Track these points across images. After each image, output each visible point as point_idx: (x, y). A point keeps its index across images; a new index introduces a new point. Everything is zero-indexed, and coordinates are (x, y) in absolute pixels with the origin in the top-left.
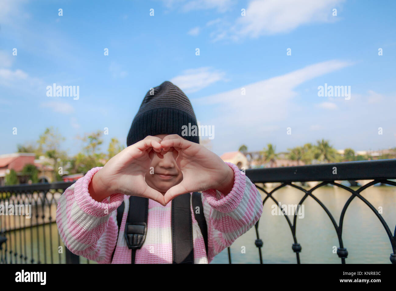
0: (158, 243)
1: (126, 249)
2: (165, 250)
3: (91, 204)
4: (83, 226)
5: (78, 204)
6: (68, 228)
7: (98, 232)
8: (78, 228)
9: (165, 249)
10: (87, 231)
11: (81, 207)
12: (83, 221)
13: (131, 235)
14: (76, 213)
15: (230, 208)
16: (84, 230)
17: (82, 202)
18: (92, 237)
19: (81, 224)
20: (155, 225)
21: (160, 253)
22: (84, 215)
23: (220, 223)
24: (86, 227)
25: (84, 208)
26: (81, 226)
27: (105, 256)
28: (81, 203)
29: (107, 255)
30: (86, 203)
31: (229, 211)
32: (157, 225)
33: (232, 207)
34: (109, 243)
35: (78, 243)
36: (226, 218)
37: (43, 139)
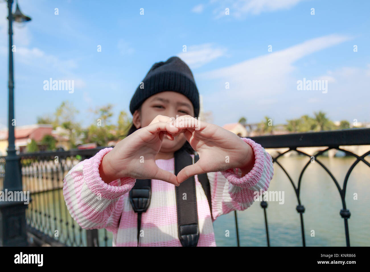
0: (163, 206)
1: (132, 214)
2: (170, 213)
3: (104, 189)
4: (95, 208)
5: (89, 187)
6: (79, 208)
7: (109, 211)
8: (90, 210)
9: (170, 211)
10: (99, 213)
11: (92, 191)
12: (94, 203)
13: (136, 199)
14: (87, 196)
15: (252, 183)
16: (96, 211)
17: (94, 185)
18: (104, 217)
19: (93, 206)
20: (159, 189)
21: (165, 215)
22: (95, 198)
23: (238, 196)
24: (97, 209)
25: (95, 191)
26: (92, 207)
27: (113, 222)
28: (92, 186)
29: (114, 221)
30: (98, 187)
31: (251, 186)
32: (162, 189)
33: (254, 182)
34: (116, 211)
35: (89, 222)
36: (245, 190)
37: (59, 112)
